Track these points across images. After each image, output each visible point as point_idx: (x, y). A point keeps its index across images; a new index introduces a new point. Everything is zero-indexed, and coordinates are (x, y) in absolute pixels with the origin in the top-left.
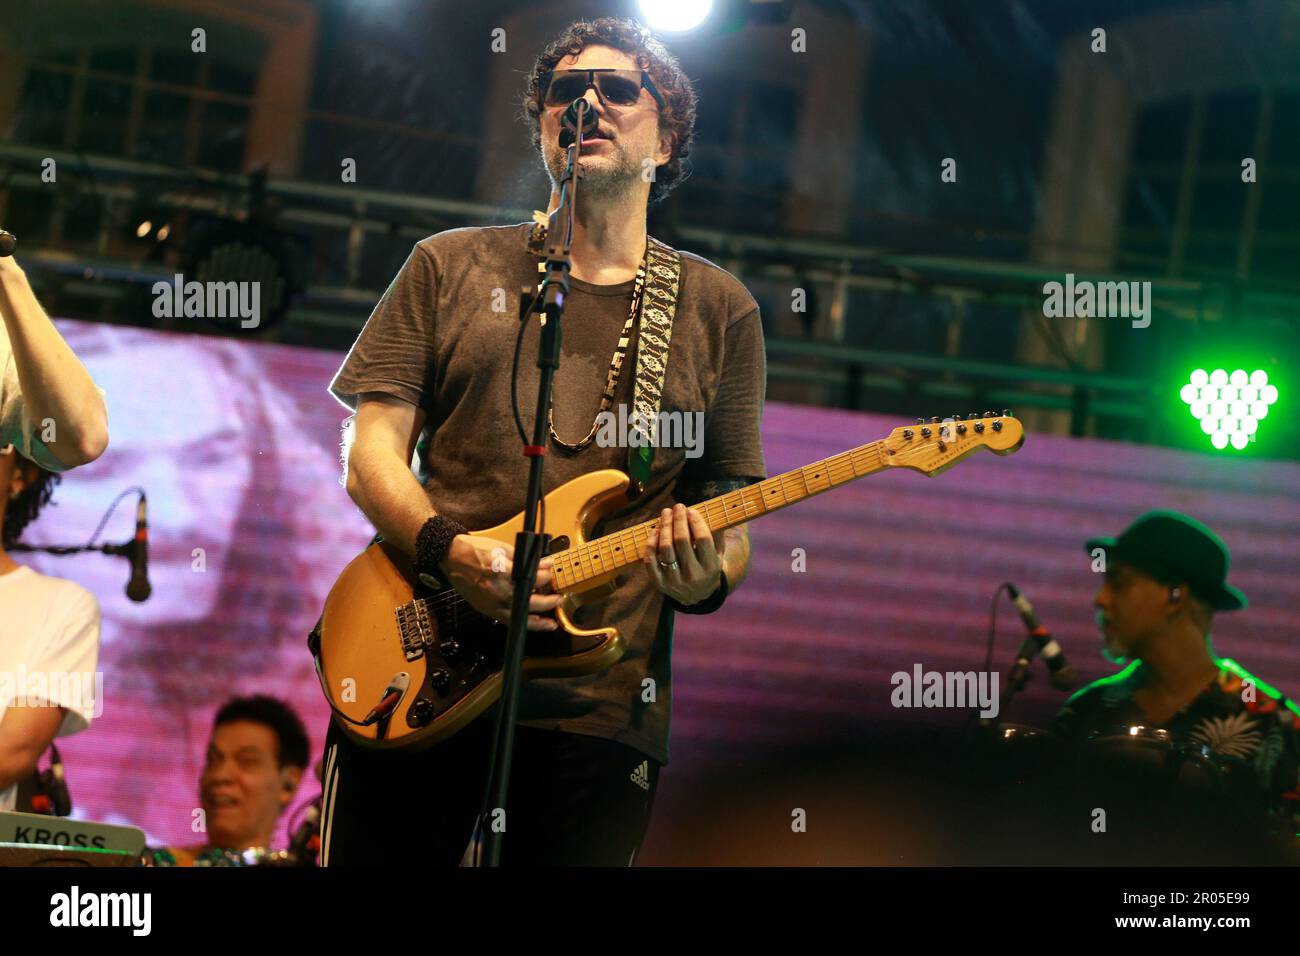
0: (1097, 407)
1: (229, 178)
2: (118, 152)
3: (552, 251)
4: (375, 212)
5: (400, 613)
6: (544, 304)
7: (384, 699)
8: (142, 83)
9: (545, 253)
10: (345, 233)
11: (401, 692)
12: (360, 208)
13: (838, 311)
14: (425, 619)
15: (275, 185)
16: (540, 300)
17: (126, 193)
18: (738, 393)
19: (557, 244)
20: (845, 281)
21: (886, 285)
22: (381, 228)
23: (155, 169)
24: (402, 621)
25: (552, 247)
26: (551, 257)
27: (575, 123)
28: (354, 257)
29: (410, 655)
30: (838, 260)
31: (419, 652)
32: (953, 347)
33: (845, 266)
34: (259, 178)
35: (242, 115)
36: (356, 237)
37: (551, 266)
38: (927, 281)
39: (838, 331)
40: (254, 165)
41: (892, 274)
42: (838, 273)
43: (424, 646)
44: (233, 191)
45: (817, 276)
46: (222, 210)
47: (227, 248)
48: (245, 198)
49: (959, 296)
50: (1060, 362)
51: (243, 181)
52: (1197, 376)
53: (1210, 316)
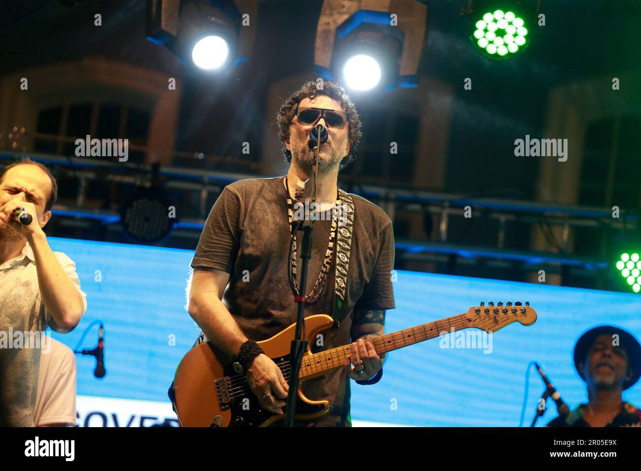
1: (141, 167)
4: (213, 182)
5: (218, 383)
6: (303, 227)
10: (199, 192)
12: (206, 180)
13: (443, 227)
15: (164, 170)
17: (91, 175)
18: (383, 266)
19: (309, 196)
20: (446, 212)
22: (216, 189)
23: (104, 163)
24: (218, 388)
28: (203, 204)
29: (223, 407)
30: (443, 201)
31: (227, 406)
32: (501, 245)
33: (446, 204)
34: (156, 166)
36: (204, 194)
38: (487, 211)
39: (444, 236)
40: (154, 159)
42: (443, 207)
44: (143, 173)
45: (433, 209)
46: (138, 183)
47: (141, 201)
48: (149, 176)
49: (503, 218)
50: (554, 250)
51: (148, 168)
52: (625, 256)
53: (630, 226)
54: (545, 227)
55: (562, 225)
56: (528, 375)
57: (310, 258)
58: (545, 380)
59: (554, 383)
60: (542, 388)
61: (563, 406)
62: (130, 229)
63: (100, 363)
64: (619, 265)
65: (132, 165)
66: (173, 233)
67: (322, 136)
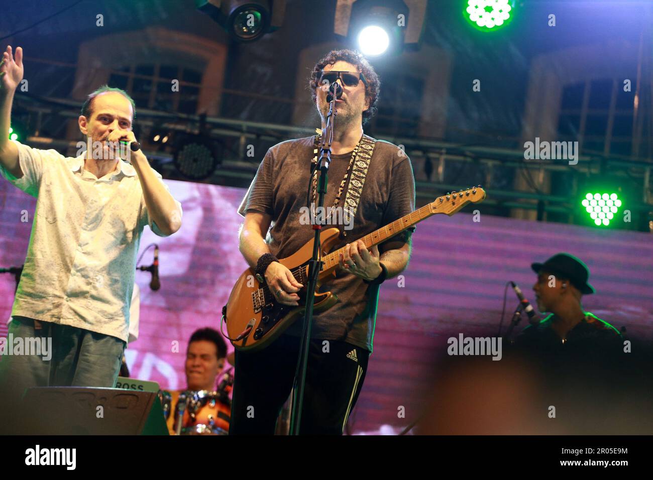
0: (548, 208)
1: (191, 117)
2: (145, 107)
3: (324, 145)
4: (250, 130)
6: (320, 167)
7: (246, 330)
8: (156, 79)
10: (238, 138)
11: (252, 326)
12: (244, 128)
13: (441, 169)
15: (210, 119)
17: (150, 123)
19: (326, 142)
20: (443, 157)
21: (461, 158)
23: (161, 114)
26: (324, 148)
27: (333, 92)
28: (242, 148)
29: (256, 311)
30: (441, 148)
31: (259, 310)
32: (489, 185)
33: (444, 151)
34: (203, 116)
35: (196, 91)
36: (243, 140)
37: (323, 151)
38: (478, 157)
39: (441, 178)
40: (202, 110)
41: (462, 154)
42: (441, 154)
43: (261, 307)
44: (193, 122)
45: (432, 155)
46: (188, 130)
47: (190, 146)
48: (198, 125)
49: (490, 163)
50: (533, 190)
51: (197, 118)
52: (589, 196)
53: (594, 171)
54: (525, 172)
55: (539, 170)
56: (506, 292)
58: (520, 297)
61: (534, 318)
62: (181, 169)
63: (155, 278)
64: (584, 203)
65: (184, 116)
66: (218, 172)
67: (337, 92)
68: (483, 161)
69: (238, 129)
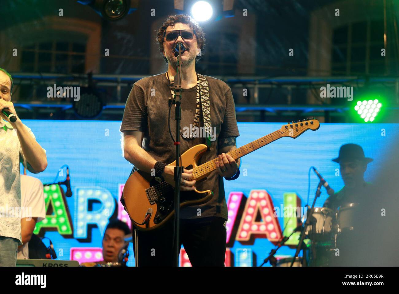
0: (331, 114)
1: (82, 75)
2: (48, 71)
3: (176, 87)
4: (123, 81)
5: (147, 191)
6: (175, 102)
7: (146, 216)
8: (54, 52)
9: (174, 87)
10: (116, 87)
11: (151, 214)
12: (119, 80)
13: (256, 95)
14: (154, 192)
15: (95, 76)
16: (174, 101)
17: (54, 83)
19: (177, 84)
20: (257, 86)
21: (269, 86)
22: (126, 85)
23: (61, 75)
24: (148, 193)
25: (176, 86)
26: (176, 88)
27: (178, 50)
28: (119, 94)
29: (152, 203)
30: (255, 81)
31: (154, 202)
32: (289, 102)
33: (257, 82)
34: (90, 75)
35: (82, 57)
36: (119, 88)
37: (176, 91)
38: (280, 84)
39: (257, 100)
40: (88, 71)
41: (271, 83)
42: (255, 84)
43: (155, 201)
44: (83, 79)
45: (249, 86)
46: (81, 85)
48: (87, 81)
49: (289, 87)
50: (320, 103)
51: (86, 76)
52: (359, 103)
53: (360, 86)
54: (313, 90)
56: (309, 174)
57: (180, 119)
58: (319, 176)
59: (325, 177)
60: (318, 181)
61: (330, 190)
62: (79, 112)
63: (69, 189)
64: (356, 108)
65: (76, 75)
66: (103, 112)
67: (181, 49)
68: (285, 86)
69: (115, 81)
